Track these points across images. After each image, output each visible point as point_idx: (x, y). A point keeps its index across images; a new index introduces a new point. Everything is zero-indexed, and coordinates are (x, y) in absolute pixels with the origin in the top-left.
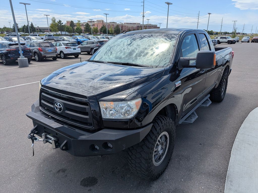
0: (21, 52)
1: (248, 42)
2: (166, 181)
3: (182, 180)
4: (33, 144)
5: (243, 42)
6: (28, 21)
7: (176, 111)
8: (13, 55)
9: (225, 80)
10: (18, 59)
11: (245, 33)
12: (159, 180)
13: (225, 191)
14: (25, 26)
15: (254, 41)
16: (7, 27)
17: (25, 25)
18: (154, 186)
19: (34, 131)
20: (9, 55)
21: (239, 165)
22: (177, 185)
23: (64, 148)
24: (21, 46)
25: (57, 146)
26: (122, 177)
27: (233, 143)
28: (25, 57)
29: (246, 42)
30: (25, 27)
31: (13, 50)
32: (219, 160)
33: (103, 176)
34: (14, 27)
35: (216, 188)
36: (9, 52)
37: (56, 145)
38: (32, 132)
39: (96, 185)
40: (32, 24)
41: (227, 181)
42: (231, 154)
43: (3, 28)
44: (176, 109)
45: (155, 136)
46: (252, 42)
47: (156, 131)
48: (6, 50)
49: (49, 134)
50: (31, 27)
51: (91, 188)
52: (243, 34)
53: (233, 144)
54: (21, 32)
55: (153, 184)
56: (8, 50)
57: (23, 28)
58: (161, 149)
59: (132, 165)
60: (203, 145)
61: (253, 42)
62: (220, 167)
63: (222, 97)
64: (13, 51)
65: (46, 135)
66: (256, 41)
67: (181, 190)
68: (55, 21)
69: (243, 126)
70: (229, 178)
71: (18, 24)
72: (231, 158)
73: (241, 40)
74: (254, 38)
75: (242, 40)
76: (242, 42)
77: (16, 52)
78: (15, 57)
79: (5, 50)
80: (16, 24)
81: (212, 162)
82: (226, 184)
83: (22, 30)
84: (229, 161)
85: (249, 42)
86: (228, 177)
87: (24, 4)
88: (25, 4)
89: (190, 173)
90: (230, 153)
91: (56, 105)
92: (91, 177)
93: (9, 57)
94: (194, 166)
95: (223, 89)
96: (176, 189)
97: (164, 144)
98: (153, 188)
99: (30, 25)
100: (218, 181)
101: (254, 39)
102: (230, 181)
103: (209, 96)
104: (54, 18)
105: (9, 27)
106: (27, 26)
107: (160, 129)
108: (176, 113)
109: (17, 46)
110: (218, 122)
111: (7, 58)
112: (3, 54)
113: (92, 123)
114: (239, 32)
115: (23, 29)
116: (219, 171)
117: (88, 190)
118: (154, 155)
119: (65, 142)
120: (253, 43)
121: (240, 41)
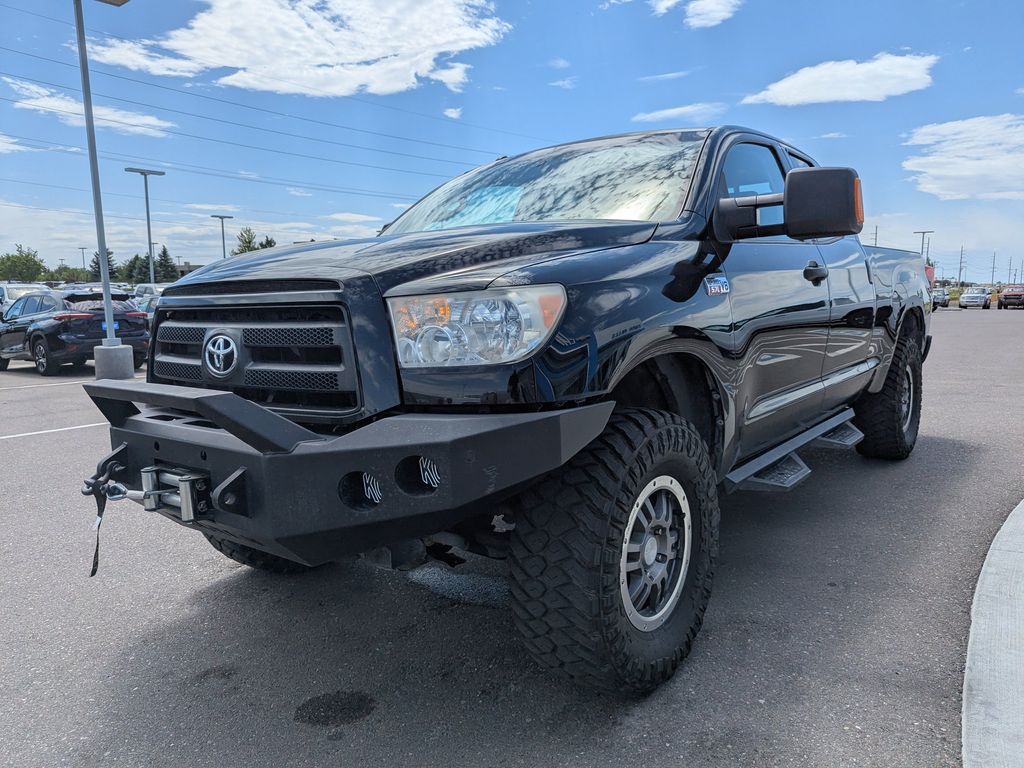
0: (110, 326)
1: (986, 306)
2: (684, 704)
3: (762, 701)
4: (99, 519)
5: (965, 307)
6: (150, 244)
7: (715, 404)
8: (79, 338)
9: (908, 369)
10: (96, 347)
11: (967, 281)
12: (656, 703)
13: (963, 740)
14: (137, 258)
15: (1010, 304)
16: (72, 267)
17: (137, 256)
18: (630, 721)
19: (113, 464)
20: (64, 337)
21: (1013, 651)
22: (739, 717)
23: (232, 503)
24: (115, 303)
25: (200, 513)
26: (484, 691)
27: (975, 579)
28: (123, 344)
29: (978, 306)
30: (138, 262)
31: (79, 318)
32: (921, 634)
33: (398, 688)
34: (97, 264)
35: (920, 728)
36: (65, 325)
37: (199, 508)
38: (103, 469)
39: (368, 717)
40: (165, 252)
41: (969, 702)
42: (972, 614)
43: (56, 271)
44: (716, 396)
45: (627, 467)
46: (1000, 308)
47: (633, 448)
48: (55, 319)
49: (172, 466)
50: (161, 264)
51: (344, 728)
52: (963, 284)
53: (976, 582)
54: (121, 281)
55: (627, 715)
56: (60, 319)
57: (129, 266)
58: (657, 560)
59: (532, 624)
60: (842, 587)
61: (1006, 308)
62: (927, 659)
63: (908, 439)
64: (81, 322)
65: (158, 477)
66: (1014, 304)
67: (757, 736)
68: (250, 242)
69: (1006, 527)
70: (974, 692)
71: (112, 253)
72: (972, 629)
73: (957, 302)
74: (1005, 291)
75: (961, 300)
76: (960, 306)
77: (92, 327)
78: (83, 343)
79: (50, 318)
80: (104, 253)
81: (891, 641)
82: (963, 716)
83: (126, 273)
84: (967, 638)
85: (988, 308)
86: (970, 689)
87: (142, 173)
88: (144, 173)
89: (795, 678)
90: (968, 612)
91: (211, 348)
92: (348, 691)
93: (62, 344)
94: (812, 653)
95: (904, 408)
96: (734, 731)
97: (671, 540)
98: (628, 727)
99: (157, 258)
100: (925, 705)
101: (1006, 297)
102: (982, 703)
103: (850, 413)
104: (249, 231)
105: (80, 266)
106: (147, 258)
107: (650, 445)
108: (716, 414)
109: (97, 304)
110: (901, 517)
111: (52, 350)
112: (39, 333)
113: (354, 393)
114: (947, 276)
115: (131, 271)
116: (927, 670)
117: (330, 738)
118: (628, 574)
119: (237, 473)
120: (1003, 310)
121: (955, 305)
